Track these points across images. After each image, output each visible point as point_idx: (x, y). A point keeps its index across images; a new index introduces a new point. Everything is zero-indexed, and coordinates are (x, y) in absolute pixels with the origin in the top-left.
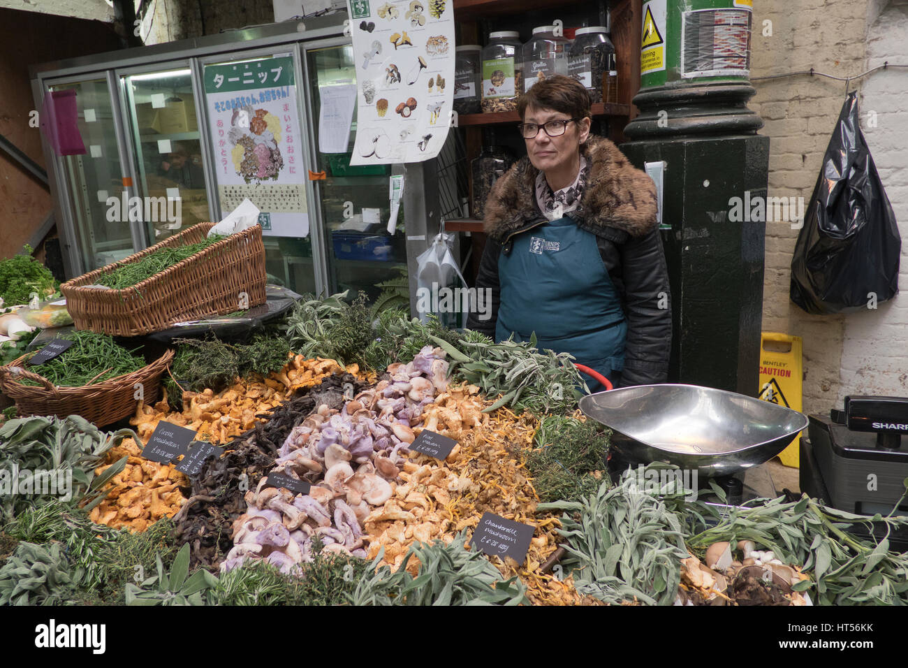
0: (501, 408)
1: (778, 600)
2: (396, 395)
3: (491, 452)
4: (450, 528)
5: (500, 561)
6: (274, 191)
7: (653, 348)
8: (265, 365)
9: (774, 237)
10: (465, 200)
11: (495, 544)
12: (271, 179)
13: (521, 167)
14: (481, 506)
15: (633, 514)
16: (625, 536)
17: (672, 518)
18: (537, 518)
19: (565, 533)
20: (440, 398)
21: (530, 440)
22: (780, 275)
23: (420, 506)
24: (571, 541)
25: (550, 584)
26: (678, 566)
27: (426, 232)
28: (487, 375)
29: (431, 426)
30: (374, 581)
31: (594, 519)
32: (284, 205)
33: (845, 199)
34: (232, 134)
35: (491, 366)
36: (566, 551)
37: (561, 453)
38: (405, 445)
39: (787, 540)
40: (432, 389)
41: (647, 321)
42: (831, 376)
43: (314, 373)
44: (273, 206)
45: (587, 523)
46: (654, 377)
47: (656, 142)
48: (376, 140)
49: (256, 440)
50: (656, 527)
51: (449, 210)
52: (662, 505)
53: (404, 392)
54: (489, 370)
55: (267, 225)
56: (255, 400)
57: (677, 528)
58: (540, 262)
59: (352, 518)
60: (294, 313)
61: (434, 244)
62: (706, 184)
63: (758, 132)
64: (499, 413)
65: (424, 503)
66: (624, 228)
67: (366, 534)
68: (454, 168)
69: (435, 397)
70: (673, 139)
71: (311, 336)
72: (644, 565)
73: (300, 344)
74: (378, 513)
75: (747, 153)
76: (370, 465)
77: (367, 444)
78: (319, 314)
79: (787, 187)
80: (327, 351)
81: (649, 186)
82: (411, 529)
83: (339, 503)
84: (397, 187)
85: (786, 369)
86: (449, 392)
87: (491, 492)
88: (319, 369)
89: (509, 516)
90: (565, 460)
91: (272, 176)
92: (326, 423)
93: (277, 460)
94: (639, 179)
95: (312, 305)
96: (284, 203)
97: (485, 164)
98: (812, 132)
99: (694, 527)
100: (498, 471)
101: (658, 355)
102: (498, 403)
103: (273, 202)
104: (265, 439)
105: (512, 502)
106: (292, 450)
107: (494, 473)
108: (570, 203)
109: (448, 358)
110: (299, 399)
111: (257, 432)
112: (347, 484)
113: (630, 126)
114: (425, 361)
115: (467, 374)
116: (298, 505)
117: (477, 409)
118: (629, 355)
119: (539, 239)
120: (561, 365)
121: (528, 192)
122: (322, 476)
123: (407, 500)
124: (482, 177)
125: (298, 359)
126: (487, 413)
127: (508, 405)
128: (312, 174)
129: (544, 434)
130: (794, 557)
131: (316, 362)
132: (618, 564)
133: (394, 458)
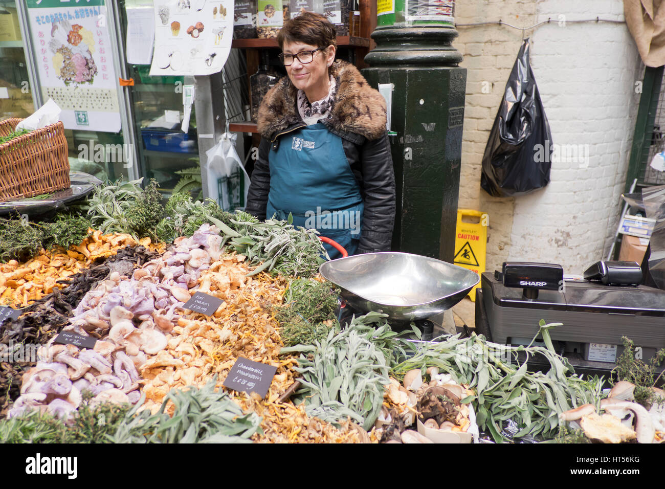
0: (261, 273)
1: (451, 411)
2: (177, 264)
3: (248, 309)
4: (211, 370)
5: (247, 395)
6: (90, 93)
7: (382, 222)
8: (66, 240)
9: (471, 142)
10: (247, 107)
11: (244, 382)
12: (87, 83)
13: (286, 82)
14: (237, 352)
15: (351, 354)
16: (345, 370)
17: (379, 355)
18: (280, 360)
19: (300, 370)
20: (214, 265)
21: (280, 298)
22: (474, 169)
23: (188, 354)
24: (305, 376)
25: (287, 410)
26: (381, 390)
27: (214, 132)
28: (251, 247)
29: (205, 288)
30: (133, 425)
31: (323, 358)
32: (99, 105)
33: (518, 116)
34: (52, 44)
35: (255, 240)
36: (301, 384)
37: (302, 308)
38: (180, 305)
39: (460, 366)
40: (208, 258)
41: (378, 203)
42: (505, 240)
43: (111, 246)
44: (90, 106)
45: (318, 360)
46: (382, 244)
47: (387, 69)
48: (171, 55)
49: (54, 303)
50: (366, 363)
51: (234, 115)
52: (373, 345)
53: (185, 261)
54: (253, 243)
55: (85, 121)
56: (58, 268)
57: (383, 363)
58: (300, 157)
59: (130, 366)
60: (94, 196)
61: (221, 141)
62: (422, 102)
63: (459, 65)
64: (259, 277)
65: (192, 351)
66: (362, 134)
67: (142, 378)
68: (238, 81)
69: (211, 264)
70: (399, 67)
71: (110, 215)
72: (357, 391)
73: (100, 221)
74: (152, 362)
75: (450, 80)
76: (150, 322)
77: (148, 305)
78: (117, 197)
79: (481, 106)
80: (123, 227)
81: (381, 102)
82: (179, 372)
83: (120, 354)
84: (189, 94)
85: (476, 235)
86: (222, 260)
87: (244, 341)
88: (115, 242)
89: (258, 359)
90: (305, 313)
91: (88, 81)
92: (117, 287)
93: (71, 320)
94: (374, 97)
95: (111, 190)
96: (99, 104)
97: (261, 79)
98: (499, 67)
99: (398, 358)
100: (252, 324)
101: (385, 227)
102: (259, 269)
103: (89, 102)
104: (62, 302)
105: (261, 348)
106: (85, 310)
107: (249, 326)
108: (323, 112)
109: (222, 233)
110: (97, 267)
111: (55, 296)
112: (127, 339)
113: (369, 55)
114: (202, 237)
115: (237, 247)
116: (83, 359)
117: (243, 273)
118: (366, 228)
119: (299, 139)
120: (310, 238)
121: (291, 102)
122: (107, 333)
123: (176, 350)
124: (259, 90)
125: (96, 235)
126: (250, 276)
127: (266, 270)
128: (122, 80)
129: (291, 293)
130: (465, 379)
131: (114, 236)
132: (339, 391)
133: (169, 316)
